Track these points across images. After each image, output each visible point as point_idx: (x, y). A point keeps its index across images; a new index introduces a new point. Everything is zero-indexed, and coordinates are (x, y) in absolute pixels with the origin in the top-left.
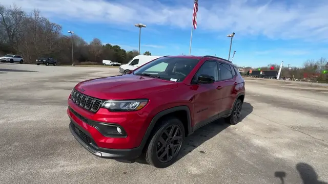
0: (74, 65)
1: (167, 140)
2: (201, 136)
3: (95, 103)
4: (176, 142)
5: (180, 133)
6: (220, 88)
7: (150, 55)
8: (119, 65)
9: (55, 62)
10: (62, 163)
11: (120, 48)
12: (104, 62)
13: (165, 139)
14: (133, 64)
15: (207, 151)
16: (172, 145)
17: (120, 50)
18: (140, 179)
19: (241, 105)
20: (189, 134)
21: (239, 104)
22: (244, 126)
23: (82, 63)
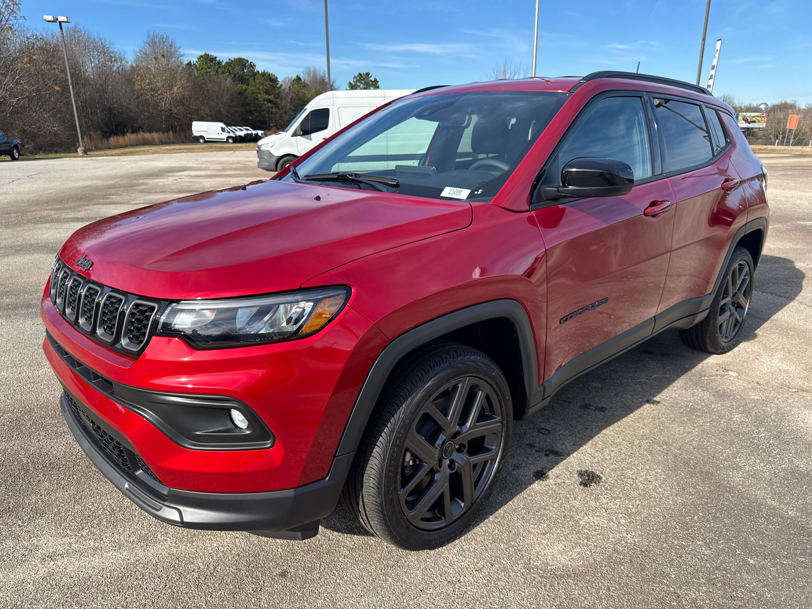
0: (85, 152)
1: (439, 442)
2: (586, 407)
3: (132, 314)
4: (476, 446)
5: (492, 410)
6: (657, 209)
7: (375, 85)
8: (256, 139)
9: (16, 146)
10: (49, 542)
11: (252, 66)
12: (199, 128)
13: (432, 440)
14: (306, 131)
15: (606, 472)
16: (461, 459)
17: (255, 74)
18: (340, 595)
19: (750, 274)
20: (531, 411)
21: (741, 268)
22: (766, 358)
23: (113, 140)
